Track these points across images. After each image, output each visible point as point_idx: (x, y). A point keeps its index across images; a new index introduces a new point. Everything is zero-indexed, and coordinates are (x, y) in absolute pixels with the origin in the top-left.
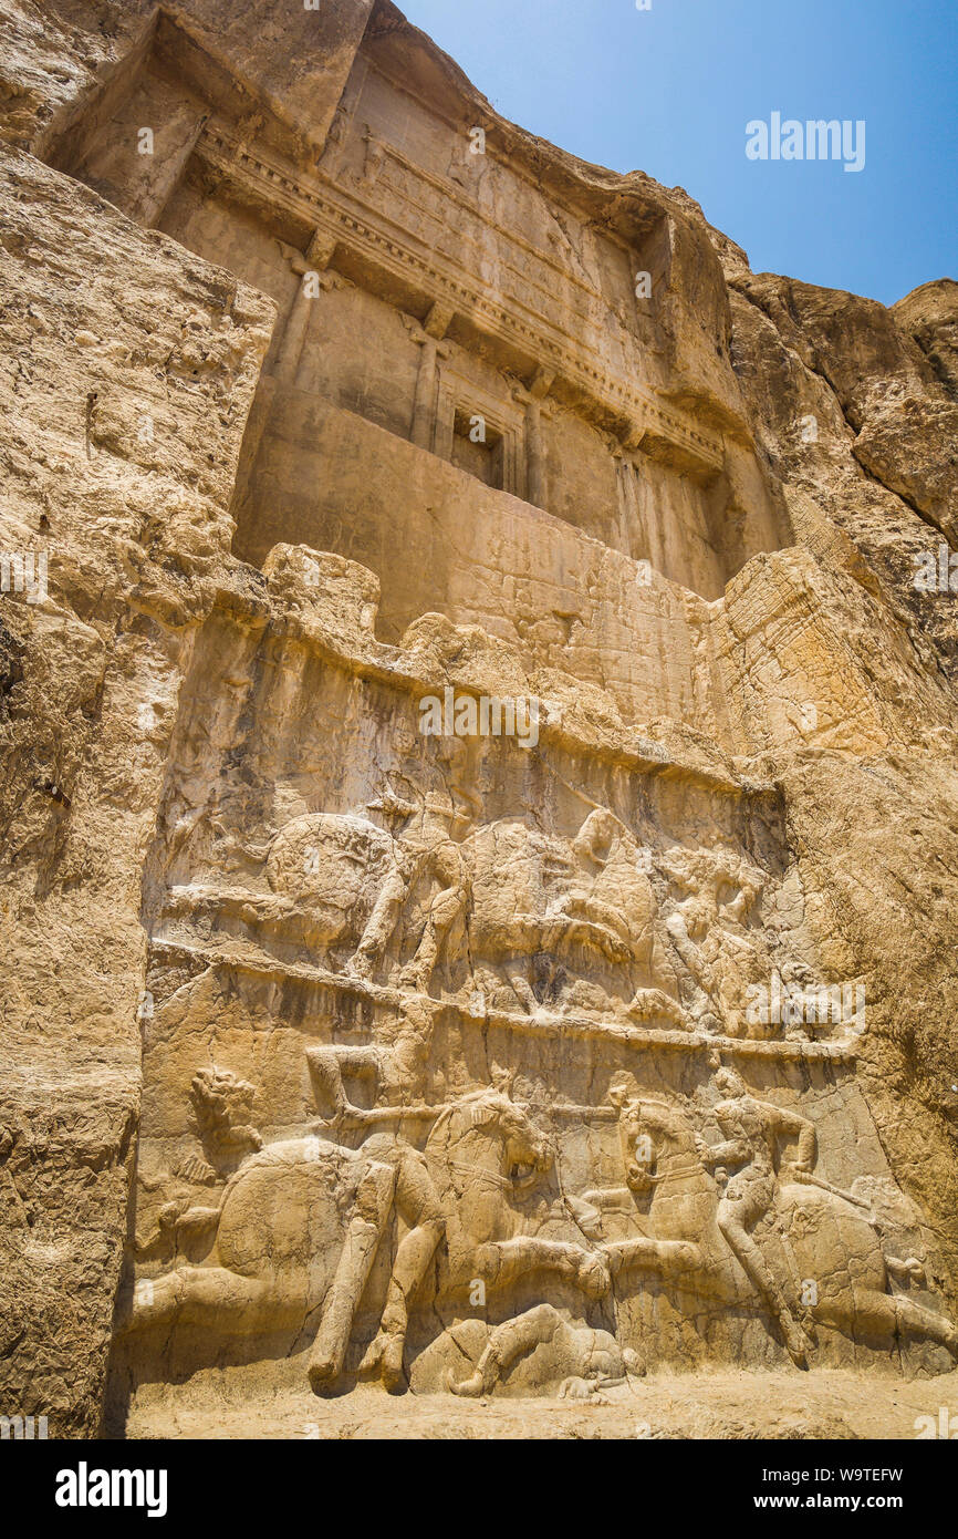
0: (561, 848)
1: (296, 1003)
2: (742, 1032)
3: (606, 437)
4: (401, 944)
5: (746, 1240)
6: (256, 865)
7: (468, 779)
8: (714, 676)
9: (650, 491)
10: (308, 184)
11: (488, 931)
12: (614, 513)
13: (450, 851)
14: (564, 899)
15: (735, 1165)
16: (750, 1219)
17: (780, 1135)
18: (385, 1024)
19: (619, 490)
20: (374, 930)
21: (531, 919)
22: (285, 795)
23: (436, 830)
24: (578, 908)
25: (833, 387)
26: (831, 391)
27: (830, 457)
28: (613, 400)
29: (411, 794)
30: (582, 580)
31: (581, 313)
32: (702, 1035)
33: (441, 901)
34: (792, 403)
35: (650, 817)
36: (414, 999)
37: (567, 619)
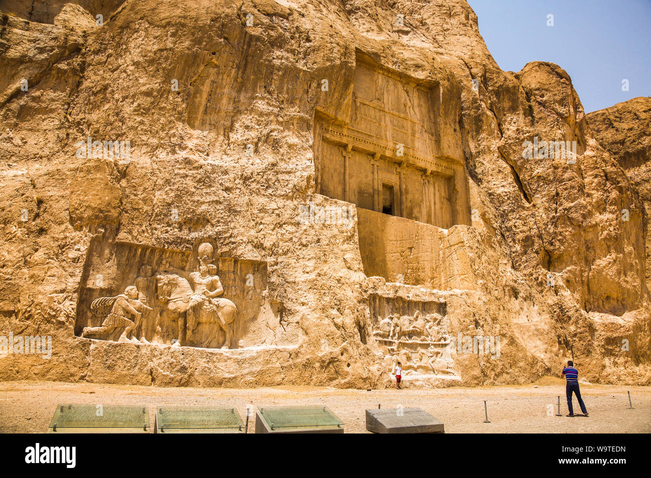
0: (412, 318)
1: (386, 343)
2: (435, 341)
3: (421, 173)
4: (394, 335)
5: (432, 364)
6: (378, 328)
7: (399, 311)
8: (444, 253)
9: (432, 187)
10: (345, 132)
11: (403, 332)
12: (422, 201)
13: (398, 322)
14: (412, 326)
15: (432, 357)
16: (432, 362)
17: (438, 353)
18: (394, 344)
19: (424, 192)
20: (391, 334)
21: (408, 330)
22: (379, 318)
23: (396, 319)
24: (414, 327)
25: (496, 117)
26: (495, 119)
27: (490, 151)
28: (422, 164)
29: (393, 314)
30: (414, 236)
31: (413, 134)
32: (429, 342)
33: (398, 329)
34: (481, 127)
35: (425, 310)
36: (396, 341)
37: (411, 248)
